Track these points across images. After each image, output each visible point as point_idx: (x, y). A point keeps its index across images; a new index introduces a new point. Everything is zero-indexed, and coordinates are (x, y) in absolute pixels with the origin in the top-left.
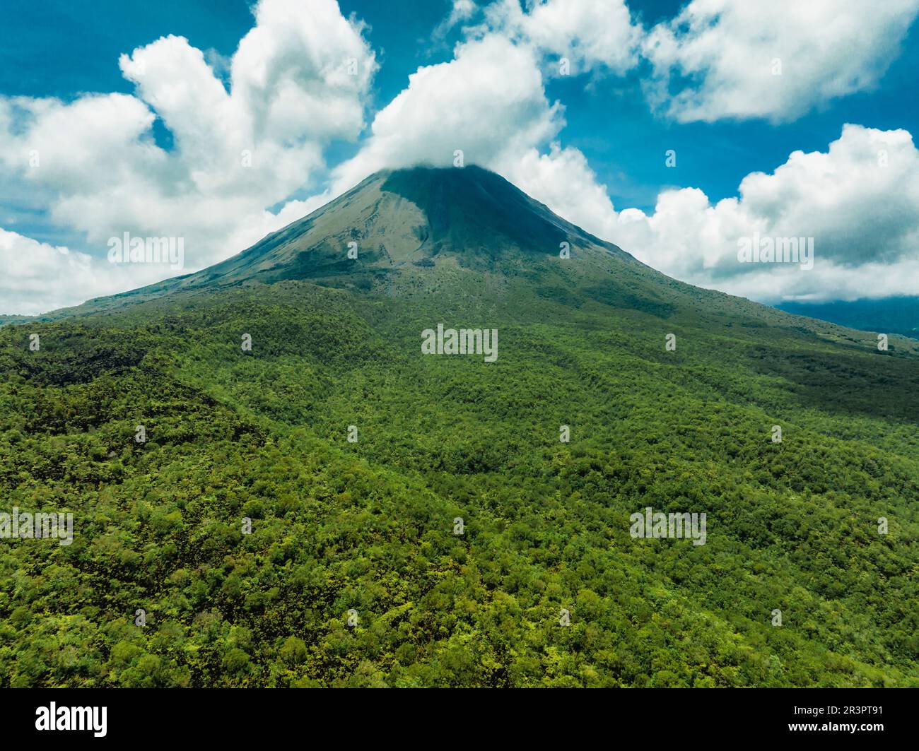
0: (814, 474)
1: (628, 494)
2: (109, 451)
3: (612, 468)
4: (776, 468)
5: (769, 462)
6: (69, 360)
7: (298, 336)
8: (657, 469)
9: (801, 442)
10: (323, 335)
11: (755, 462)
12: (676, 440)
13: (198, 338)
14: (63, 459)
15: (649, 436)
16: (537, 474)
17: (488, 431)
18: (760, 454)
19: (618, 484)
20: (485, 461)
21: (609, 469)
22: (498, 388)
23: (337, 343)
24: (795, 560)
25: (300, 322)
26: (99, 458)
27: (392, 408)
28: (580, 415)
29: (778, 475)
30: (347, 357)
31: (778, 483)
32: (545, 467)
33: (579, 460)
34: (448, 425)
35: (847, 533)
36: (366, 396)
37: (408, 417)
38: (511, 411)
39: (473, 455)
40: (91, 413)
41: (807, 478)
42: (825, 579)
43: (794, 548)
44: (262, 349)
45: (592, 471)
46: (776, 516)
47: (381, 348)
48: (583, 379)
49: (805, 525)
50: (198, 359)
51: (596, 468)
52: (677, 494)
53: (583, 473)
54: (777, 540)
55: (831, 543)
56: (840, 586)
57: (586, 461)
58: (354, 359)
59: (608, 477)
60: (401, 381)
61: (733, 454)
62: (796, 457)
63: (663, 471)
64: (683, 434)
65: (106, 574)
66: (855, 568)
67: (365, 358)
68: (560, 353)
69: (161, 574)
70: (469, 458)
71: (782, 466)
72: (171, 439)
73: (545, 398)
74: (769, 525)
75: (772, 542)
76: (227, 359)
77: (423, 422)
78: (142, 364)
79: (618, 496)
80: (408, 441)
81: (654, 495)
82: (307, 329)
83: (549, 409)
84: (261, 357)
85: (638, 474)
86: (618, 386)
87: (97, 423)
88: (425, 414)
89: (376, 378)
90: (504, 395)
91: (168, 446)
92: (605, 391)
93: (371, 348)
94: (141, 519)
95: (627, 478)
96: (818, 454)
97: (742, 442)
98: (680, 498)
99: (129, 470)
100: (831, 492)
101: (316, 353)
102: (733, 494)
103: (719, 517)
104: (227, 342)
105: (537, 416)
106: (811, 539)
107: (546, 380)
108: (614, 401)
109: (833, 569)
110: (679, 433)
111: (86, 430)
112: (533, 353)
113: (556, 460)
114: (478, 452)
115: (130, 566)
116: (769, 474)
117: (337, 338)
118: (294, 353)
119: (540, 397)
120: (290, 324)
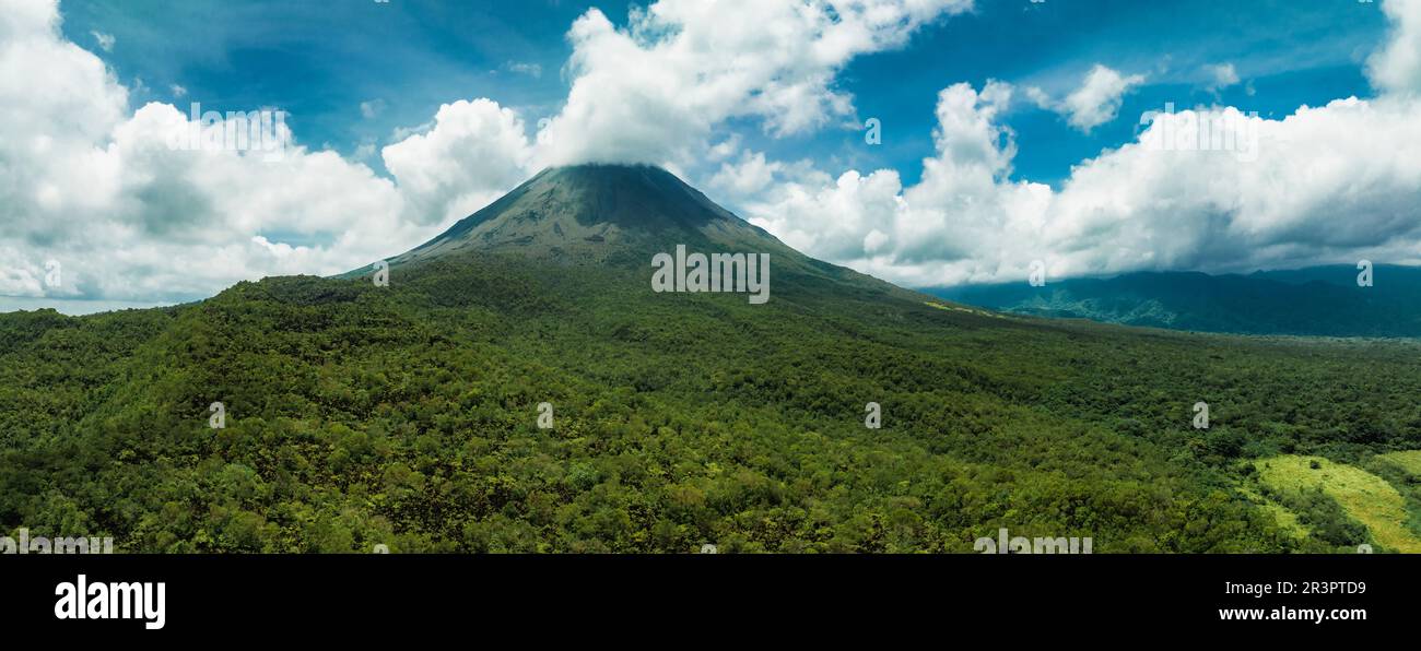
0: (924, 379)
1: (777, 400)
2: (332, 343)
3: (763, 380)
4: (895, 377)
5: (891, 373)
6: (304, 298)
7: (483, 289)
8: (801, 379)
9: (914, 357)
10: (505, 289)
11: (881, 375)
12: (817, 363)
13: (401, 289)
14: (299, 345)
15: (794, 361)
16: (698, 389)
17: (652, 361)
18: (883, 369)
19: (768, 392)
20: (650, 384)
21: (761, 381)
22: (662, 330)
23: (516, 297)
24: (912, 434)
25: (486, 278)
26: (324, 348)
27: (565, 344)
28: (734, 351)
29: (897, 382)
30: (525, 308)
31: (898, 389)
32: (704, 386)
33: (735, 376)
34: (616, 357)
35: (948, 410)
36: (542, 336)
37: (580, 351)
38: (673, 348)
39: (639, 378)
40: (319, 321)
41: (919, 382)
42: (934, 442)
43: (911, 426)
44: (452, 299)
45: (745, 384)
46: (897, 404)
47: (556, 302)
48: (737, 327)
49: (918, 410)
50: (400, 303)
51: (750, 381)
52: (818, 396)
53: (737, 386)
54: (899, 422)
55: (938, 419)
56: (943, 445)
57: (741, 376)
58: (532, 310)
59: (760, 387)
60: (574, 328)
61: (862, 371)
62: (911, 367)
63: (806, 380)
64: (823, 358)
65: (328, 404)
66: (955, 433)
67: (541, 310)
68: (716, 309)
69: (368, 408)
70: (635, 381)
71: (900, 375)
72: (379, 340)
73: (703, 338)
74: (892, 412)
75: (895, 424)
76: (423, 306)
77: (593, 355)
78: (357, 301)
79: (769, 403)
80: (580, 368)
81: (799, 398)
82: (490, 285)
83: (707, 346)
84: (452, 306)
85: (785, 383)
86: (767, 331)
87: (323, 327)
88: (595, 349)
89: (551, 325)
90: (667, 335)
91: (377, 344)
92: (756, 335)
93: (547, 301)
94: (354, 378)
95: (776, 387)
96: (927, 364)
97: (869, 362)
98: (821, 399)
99: (347, 358)
100: (937, 390)
101: (500, 305)
102: (863, 392)
103: (852, 410)
104: (424, 293)
105: (696, 351)
106: (923, 417)
107: (705, 326)
108: (764, 342)
109: (939, 435)
110: (819, 358)
111: (315, 330)
112: (692, 308)
113: (713, 378)
114: (643, 376)
115: (346, 401)
116: (891, 383)
117: (517, 292)
118: (480, 304)
119: (698, 337)
120: (476, 279)
